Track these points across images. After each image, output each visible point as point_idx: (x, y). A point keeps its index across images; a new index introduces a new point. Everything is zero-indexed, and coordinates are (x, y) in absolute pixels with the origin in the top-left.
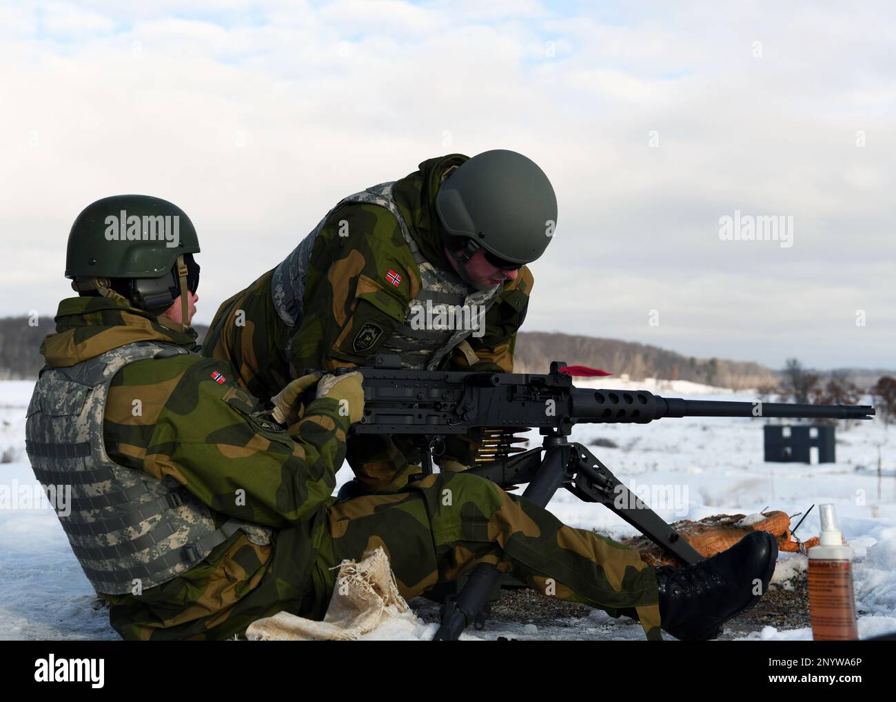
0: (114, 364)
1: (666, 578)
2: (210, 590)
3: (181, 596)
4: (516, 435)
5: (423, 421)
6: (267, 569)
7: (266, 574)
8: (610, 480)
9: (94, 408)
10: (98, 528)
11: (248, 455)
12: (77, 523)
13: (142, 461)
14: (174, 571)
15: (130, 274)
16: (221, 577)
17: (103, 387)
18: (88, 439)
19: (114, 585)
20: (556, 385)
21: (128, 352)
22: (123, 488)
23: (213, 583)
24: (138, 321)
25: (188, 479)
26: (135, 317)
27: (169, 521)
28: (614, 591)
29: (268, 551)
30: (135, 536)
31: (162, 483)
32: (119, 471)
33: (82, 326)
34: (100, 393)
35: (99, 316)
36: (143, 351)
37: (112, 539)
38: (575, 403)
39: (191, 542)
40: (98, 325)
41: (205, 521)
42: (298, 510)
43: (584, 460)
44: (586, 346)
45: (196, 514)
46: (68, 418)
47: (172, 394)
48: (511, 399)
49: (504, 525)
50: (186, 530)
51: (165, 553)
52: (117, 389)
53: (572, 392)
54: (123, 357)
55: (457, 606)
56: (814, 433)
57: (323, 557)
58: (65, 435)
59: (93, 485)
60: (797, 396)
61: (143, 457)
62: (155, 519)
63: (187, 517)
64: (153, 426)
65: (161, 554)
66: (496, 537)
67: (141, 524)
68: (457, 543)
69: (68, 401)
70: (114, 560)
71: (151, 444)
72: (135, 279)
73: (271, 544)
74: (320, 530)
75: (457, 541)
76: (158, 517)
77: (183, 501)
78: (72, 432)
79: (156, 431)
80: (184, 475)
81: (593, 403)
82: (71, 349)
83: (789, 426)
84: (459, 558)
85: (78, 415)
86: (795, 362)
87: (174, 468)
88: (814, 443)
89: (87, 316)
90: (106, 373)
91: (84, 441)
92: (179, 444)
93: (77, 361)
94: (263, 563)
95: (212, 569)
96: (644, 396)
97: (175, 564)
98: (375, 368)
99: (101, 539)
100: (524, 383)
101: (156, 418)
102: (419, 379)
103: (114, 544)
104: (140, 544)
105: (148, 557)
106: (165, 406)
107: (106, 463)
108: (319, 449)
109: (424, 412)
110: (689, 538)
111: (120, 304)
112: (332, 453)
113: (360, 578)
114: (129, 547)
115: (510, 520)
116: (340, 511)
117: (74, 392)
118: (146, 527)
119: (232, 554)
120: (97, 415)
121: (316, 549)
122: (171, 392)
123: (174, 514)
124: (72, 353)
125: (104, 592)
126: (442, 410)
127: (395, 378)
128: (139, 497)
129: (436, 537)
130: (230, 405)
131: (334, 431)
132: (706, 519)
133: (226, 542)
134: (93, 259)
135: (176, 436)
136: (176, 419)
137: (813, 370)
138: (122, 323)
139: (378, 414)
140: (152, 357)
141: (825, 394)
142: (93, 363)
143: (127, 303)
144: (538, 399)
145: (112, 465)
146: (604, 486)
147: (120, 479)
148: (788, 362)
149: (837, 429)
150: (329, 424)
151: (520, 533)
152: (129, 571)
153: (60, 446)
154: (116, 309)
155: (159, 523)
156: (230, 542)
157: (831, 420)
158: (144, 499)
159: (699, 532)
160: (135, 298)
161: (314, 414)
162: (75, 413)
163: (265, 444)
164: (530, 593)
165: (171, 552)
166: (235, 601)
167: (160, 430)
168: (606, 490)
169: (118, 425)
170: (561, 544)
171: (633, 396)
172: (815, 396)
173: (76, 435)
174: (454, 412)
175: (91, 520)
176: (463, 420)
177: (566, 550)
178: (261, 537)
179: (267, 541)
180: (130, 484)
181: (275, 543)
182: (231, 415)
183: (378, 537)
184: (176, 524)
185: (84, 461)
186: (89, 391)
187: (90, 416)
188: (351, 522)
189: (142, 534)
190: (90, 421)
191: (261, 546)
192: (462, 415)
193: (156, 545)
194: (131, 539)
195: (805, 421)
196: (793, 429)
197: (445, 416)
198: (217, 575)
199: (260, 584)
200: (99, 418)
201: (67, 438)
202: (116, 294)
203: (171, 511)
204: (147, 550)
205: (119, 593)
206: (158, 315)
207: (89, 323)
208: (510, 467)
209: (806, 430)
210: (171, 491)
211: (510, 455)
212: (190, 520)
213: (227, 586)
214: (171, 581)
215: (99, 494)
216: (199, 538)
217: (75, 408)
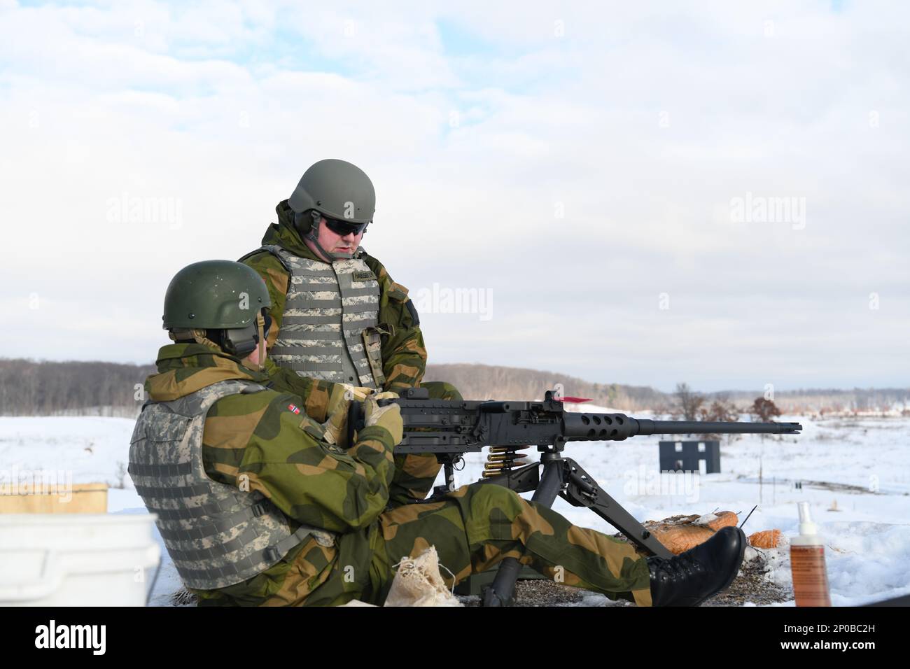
0: (209, 399)
1: (655, 567)
2: (287, 584)
3: (263, 590)
4: (517, 452)
5: (447, 442)
6: (333, 566)
7: (332, 570)
8: (596, 488)
9: (194, 434)
10: (195, 534)
11: (320, 473)
12: (176, 530)
13: (235, 477)
14: (258, 568)
15: (223, 326)
16: (296, 574)
17: (201, 418)
18: (189, 460)
19: (207, 582)
20: (551, 410)
21: (220, 388)
22: (218, 500)
23: (288, 578)
24: (227, 363)
25: (272, 493)
26: (224, 360)
27: (253, 527)
28: (614, 578)
29: (333, 552)
30: (226, 540)
31: (249, 496)
32: (214, 486)
33: (180, 368)
34: (198, 422)
35: (195, 359)
36: (231, 388)
37: (207, 543)
38: (567, 425)
39: (272, 545)
40: (194, 366)
41: (282, 527)
42: (361, 518)
43: (575, 471)
44: (503, 375)
45: (275, 522)
46: (171, 443)
47: (259, 423)
48: (516, 423)
49: (525, 526)
50: (267, 535)
51: (250, 554)
52: (213, 419)
53: (564, 416)
54: (216, 393)
55: (494, 593)
56: (702, 447)
57: (378, 557)
58: (168, 457)
59: (192, 498)
60: (687, 415)
61: (235, 475)
62: (242, 527)
63: (268, 524)
64: (244, 450)
65: (247, 555)
66: (519, 535)
67: (231, 530)
68: (487, 542)
69: (170, 429)
70: (207, 560)
71: (243, 464)
72: (226, 330)
73: (335, 545)
74: (374, 534)
75: (487, 540)
76: (245, 524)
77: (265, 510)
78: (174, 454)
79: (246, 452)
80: (269, 490)
81: (580, 425)
82: (174, 387)
83: (680, 442)
84: (488, 555)
85: (181, 441)
86: (684, 386)
87: (261, 484)
88: (702, 456)
89: (185, 360)
90: (203, 406)
91: (186, 461)
92: (265, 464)
93: (178, 396)
94: (329, 561)
95: (289, 567)
96: (620, 418)
97: (258, 563)
98: (408, 399)
99: (197, 543)
100: (526, 409)
101: (246, 443)
102: (443, 408)
103: (209, 547)
104: (230, 547)
105: (237, 557)
106: (254, 433)
107: (205, 480)
108: (374, 468)
109: (448, 434)
110: (657, 535)
111: (212, 350)
112: (385, 471)
113: (417, 572)
114: (220, 549)
115: (530, 521)
116: (389, 518)
117: (175, 422)
118: (235, 532)
119: (304, 554)
120: (196, 440)
121: (372, 550)
122: (258, 421)
123: (258, 521)
124: (175, 390)
125: (196, 588)
126: (462, 432)
127: (424, 407)
128: (230, 508)
129: (470, 537)
130: (306, 432)
131: (384, 453)
132: (667, 519)
133: (299, 544)
134: (192, 314)
135: (263, 457)
136: (264, 444)
137: (699, 393)
138: (213, 365)
139: (411, 437)
140: (239, 392)
141: (711, 414)
142: (191, 399)
143: (219, 350)
144: (538, 422)
145: (208, 481)
146: (591, 493)
147: (215, 492)
148: (678, 386)
149: (721, 443)
150: (380, 448)
151: (538, 532)
152: (220, 570)
153: (164, 467)
154: (208, 354)
155: (246, 529)
156: (302, 544)
157: (715, 435)
158: (235, 509)
159: (664, 530)
160: (227, 346)
161: (366, 440)
162: (177, 439)
163: (333, 463)
164: (529, 584)
165: (255, 553)
166: (308, 593)
167: (249, 453)
168: (593, 496)
169: (214, 449)
170: (571, 540)
171: (612, 418)
172: (701, 416)
173: (178, 457)
174: (471, 434)
175: (189, 527)
176: (480, 441)
177: (575, 545)
178: (327, 540)
179: (331, 544)
180: (223, 497)
181: (339, 545)
182: (306, 440)
183: (423, 539)
184: (260, 529)
185: (185, 479)
186: (190, 421)
187: (191, 441)
188: (399, 527)
189: (232, 538)
190: (190, 445)
191: (328, 548)
192: (478, 436)
193: (243, 547)
194: (223, 542)
195: (694, 437)
196: (684, 444)
197: (464, 437)
198: (292, 572)
199: (328, 579)
200: (198, 443)
201: (170, 459)
202: (211, 342)
203: (255, 519)
204: (235, 552)
205: (210, 589)
206: (242, 358)
207: (186, 365)
208: (514, 479)
209: (695, 444)
210: (256, 502)
211: (513, 469)
212: (271, 527)
213: (301, 581)
214: (255, 577)
215: (197, 506)
216: (278, 541)
217: (177, 435)
